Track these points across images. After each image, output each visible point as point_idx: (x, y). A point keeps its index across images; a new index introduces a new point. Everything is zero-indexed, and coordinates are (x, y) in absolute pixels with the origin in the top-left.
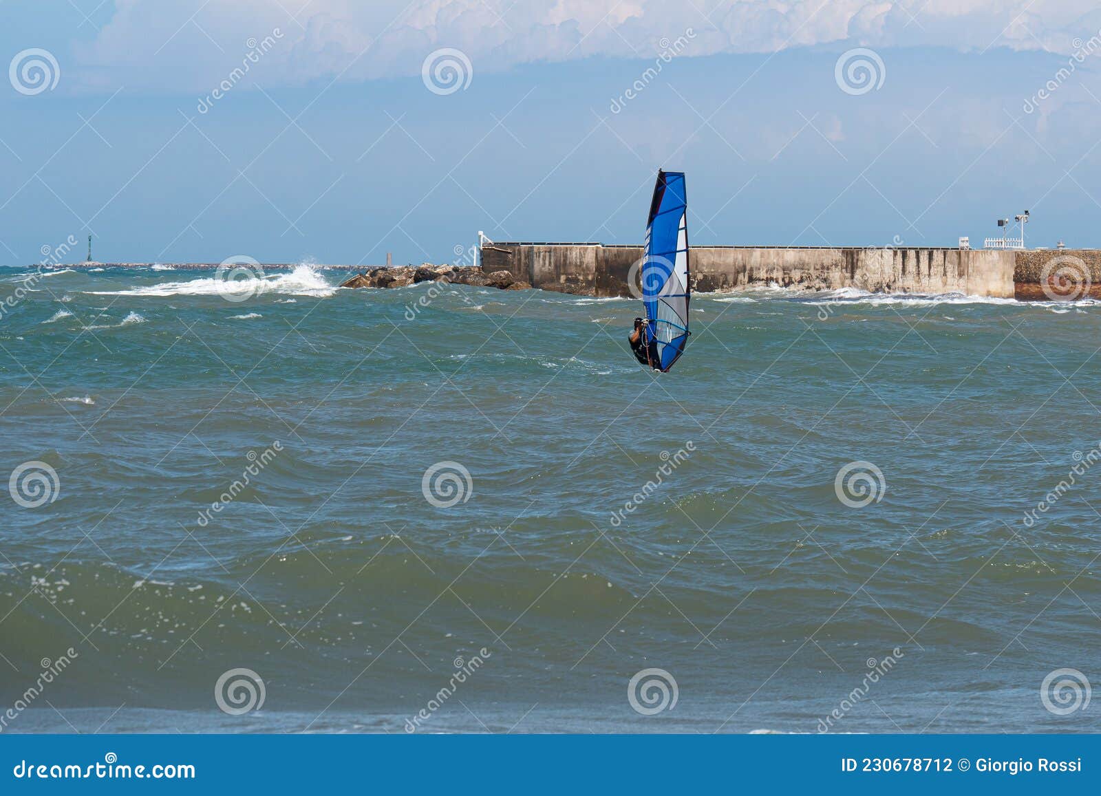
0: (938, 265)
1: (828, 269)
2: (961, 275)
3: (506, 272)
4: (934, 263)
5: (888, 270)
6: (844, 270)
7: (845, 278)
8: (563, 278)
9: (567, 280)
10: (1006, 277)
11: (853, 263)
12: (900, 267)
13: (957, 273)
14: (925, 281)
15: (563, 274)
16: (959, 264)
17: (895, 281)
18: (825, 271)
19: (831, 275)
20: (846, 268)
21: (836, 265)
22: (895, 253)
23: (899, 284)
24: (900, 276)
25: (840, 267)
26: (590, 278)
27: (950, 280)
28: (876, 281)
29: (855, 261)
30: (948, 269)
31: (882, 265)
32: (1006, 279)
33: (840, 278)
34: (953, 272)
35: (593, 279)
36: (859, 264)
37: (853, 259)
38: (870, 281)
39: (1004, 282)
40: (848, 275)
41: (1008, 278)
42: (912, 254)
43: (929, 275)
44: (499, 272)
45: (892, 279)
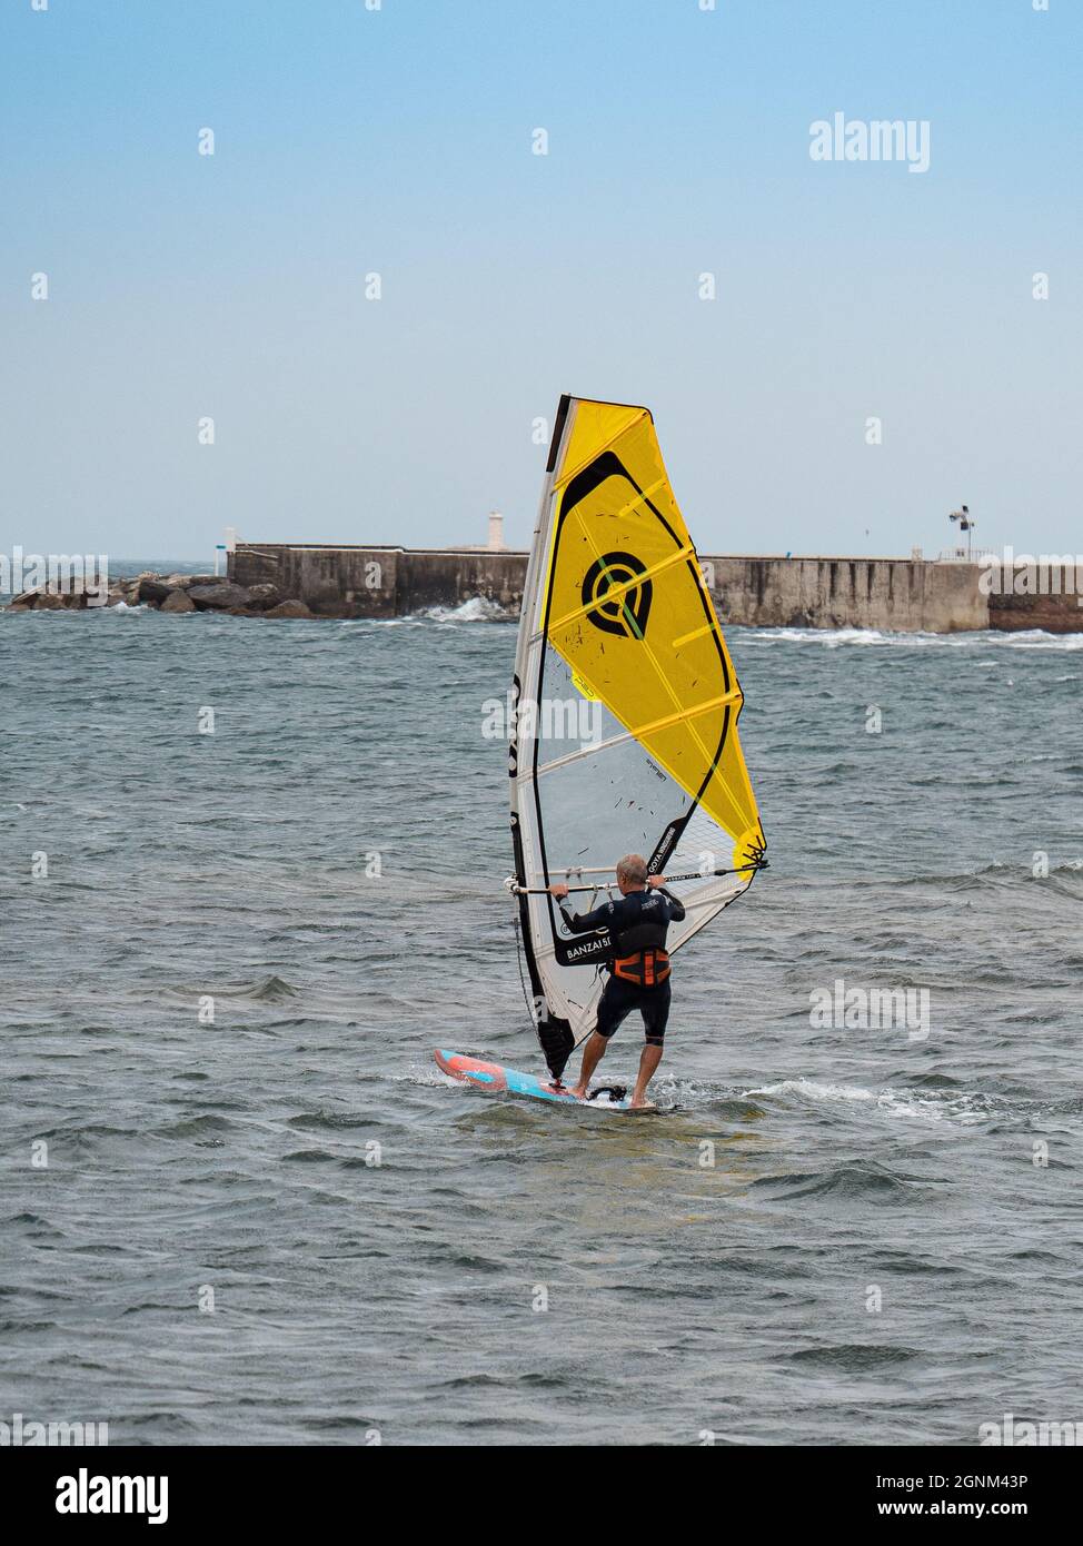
0: (881, 584)
1: (725, 587)
2: (913, 599)
3: (271, 586)
4: (876, 581)
5: (811, 590)
6: (748, 590)
7: (750, 600)
8: (350, 595)
9: (356, 598)
10: (977, 601)
11: (760, 581)
12: (827, 585)
13: (907, 595)
14: (862, 606)
15: (350, 590)
16: (911, 583)
17: (819, 606)
18: (722, 590)
19: (730, 595)
20: (751, 586)
21: (737, 583)
22: (821, 566)
23: (827, 609)
24: (828, 598)
25: (742, 585)
26: (387, 595)
27: (898, 605)
28: (792, 606)
29: (764, 576)
30: (896, 591)
31: (802, 584)
32: (977, 605)
33: (743, 601)
34: (902, 594)
35: (391, 598)
36: (770, 581)
37: (760, 573)
38: (784, 605)
39: (975, 610)
40: (754, 596)
41: (981, 604)
42: (844, 569)
43: (869, 598)
44: (260, 586)
45: (816, 602)
